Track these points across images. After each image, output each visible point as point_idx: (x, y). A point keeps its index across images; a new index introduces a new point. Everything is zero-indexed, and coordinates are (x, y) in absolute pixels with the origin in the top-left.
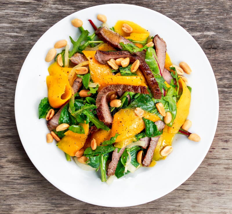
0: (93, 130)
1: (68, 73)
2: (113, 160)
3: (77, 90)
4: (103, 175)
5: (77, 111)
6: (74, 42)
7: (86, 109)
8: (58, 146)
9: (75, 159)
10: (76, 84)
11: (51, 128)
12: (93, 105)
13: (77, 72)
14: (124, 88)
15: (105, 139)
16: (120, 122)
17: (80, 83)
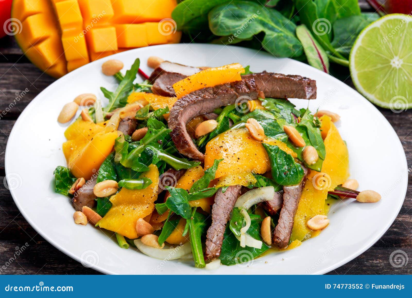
1: (104, 126)
2: (213, 221)
3: (127, 132)
4: (198, 253)
5: (133, 151)
6: (111, 93)
7: (150, 142)
8: (98, 225)
9: (136, 242)
10: (125, 124)
11: (81, 203)
12: (164, 129)
13: (122, 116)
14: (215, 91)
15: (193, 181)
16: (220, 147)
17: (131, 120)
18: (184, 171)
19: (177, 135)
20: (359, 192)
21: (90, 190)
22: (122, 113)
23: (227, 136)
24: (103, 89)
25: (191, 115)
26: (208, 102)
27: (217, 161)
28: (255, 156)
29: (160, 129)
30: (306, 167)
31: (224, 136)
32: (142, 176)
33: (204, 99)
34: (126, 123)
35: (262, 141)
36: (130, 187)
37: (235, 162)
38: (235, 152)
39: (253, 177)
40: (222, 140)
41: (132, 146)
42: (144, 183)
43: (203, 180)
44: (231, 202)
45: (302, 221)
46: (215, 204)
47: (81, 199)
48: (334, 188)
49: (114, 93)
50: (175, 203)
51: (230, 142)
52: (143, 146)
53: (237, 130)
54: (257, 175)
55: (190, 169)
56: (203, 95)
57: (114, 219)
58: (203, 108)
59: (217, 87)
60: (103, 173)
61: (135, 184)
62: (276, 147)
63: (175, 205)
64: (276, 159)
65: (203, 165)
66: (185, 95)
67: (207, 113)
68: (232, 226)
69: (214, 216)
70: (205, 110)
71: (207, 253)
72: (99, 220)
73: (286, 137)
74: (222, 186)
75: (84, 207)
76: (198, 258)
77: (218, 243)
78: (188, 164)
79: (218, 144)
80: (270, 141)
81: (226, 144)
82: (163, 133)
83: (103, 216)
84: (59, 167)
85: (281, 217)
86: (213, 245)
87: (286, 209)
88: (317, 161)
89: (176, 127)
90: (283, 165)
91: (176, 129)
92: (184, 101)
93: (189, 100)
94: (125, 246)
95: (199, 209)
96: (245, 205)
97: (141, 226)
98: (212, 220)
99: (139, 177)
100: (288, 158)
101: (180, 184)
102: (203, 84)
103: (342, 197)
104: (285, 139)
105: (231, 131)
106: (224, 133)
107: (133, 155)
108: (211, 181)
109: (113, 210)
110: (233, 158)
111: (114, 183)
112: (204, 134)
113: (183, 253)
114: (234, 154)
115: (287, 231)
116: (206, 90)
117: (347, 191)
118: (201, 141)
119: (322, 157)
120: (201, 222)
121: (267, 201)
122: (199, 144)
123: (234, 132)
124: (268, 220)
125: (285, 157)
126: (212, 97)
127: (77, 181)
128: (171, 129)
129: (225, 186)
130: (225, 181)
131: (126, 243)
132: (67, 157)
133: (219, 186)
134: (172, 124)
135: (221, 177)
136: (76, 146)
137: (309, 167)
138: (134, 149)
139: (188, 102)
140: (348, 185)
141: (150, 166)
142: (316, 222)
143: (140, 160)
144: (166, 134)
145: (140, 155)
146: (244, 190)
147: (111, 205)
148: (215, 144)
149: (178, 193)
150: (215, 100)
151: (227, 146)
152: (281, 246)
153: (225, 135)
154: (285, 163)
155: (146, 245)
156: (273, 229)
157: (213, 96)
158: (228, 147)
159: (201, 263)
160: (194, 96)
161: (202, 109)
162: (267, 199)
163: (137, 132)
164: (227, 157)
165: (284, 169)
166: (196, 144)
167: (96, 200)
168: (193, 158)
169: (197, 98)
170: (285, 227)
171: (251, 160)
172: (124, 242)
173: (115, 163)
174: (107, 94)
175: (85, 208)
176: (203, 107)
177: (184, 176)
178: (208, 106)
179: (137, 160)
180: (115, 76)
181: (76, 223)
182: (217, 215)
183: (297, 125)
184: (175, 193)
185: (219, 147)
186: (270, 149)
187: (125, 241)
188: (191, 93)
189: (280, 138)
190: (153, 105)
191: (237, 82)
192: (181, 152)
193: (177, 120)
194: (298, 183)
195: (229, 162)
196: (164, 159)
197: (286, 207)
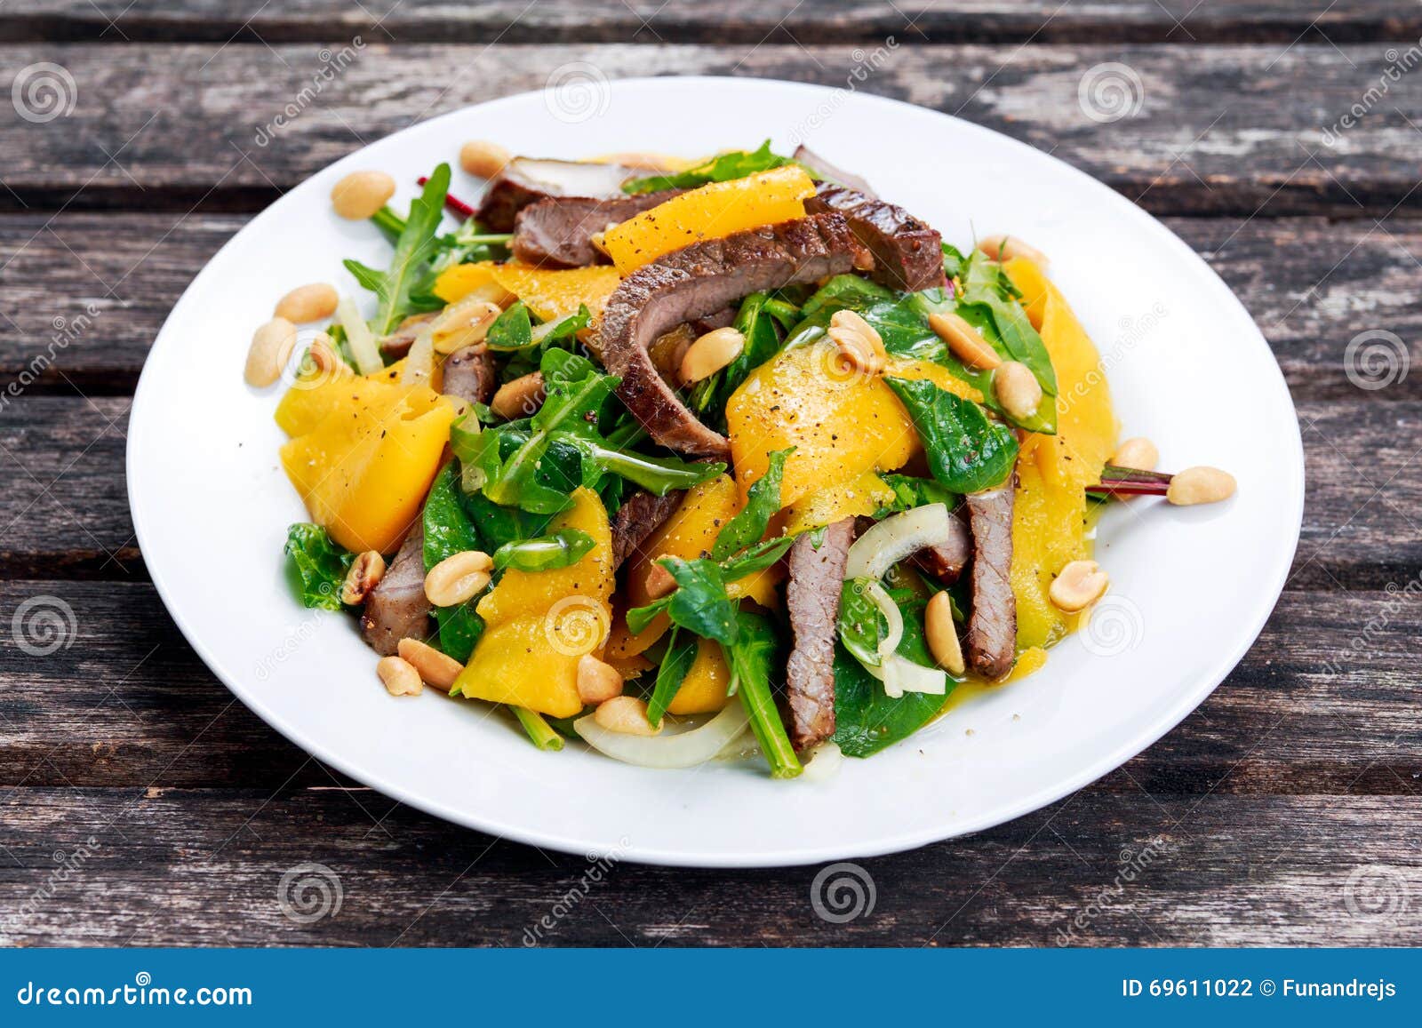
0: (634, 524)
1: (393, 380)
2: (798, 634)
3: (475, 394)
4: (775, 738)
5: (517, 456)
6: (379, 274)
7: (562, 420)
8: (460, 690)
9: (580, 726)
10: (462, 373)
11: (389, 629)
12: (597, 378)
13: (443, 346)
14: (729, 253)
15: (716, 523)
16: (772, 410)
17: (479, 356)
18: (680, 496)
19: (638, 391)
20: (1171, 476)
21: (410, 587)
22: (441, 336)
23: (783, 374)
24: (352, 266)
25: (660, 324)
26: (707, 285)
27: (780, 456)
28: (875, 420)
29: (584, 379)
30: (1011, 425)
31: (775, 374)
32: (557, 525)
33: (698, 279)
34: (466, 367)
35: (881, 372)
36: (530, 564)
37: (826, 450)
38: (821, 420)
39: (882, 482)
40: (771, 386)
41: (508, 440)
42: (569, 549)
43: (746, 519)
44: (837, 569)
45: (1033, 589)
46: (793, 583)
47: (388, 616)
48: (1099, 474)
49: (388, 272)
50: (695, 607)
51: (795, 390)
52: (542, 434)
53: (805, 350)
54: (891, 476)
55: (698, 486)
56: (692, 266)
57: (504, 668)
58: (695, 302)
59: (735, 240)
60: (435, 530)
61: (542, 554)
62: (928, 383)
63: (695, 614)
64: (933, 419)
65: (731, 471)
66: (642, 267)
67: (705, 314)
68: (848, 637)
69: (797, 619)
70: (702, 307)
71: (801, 731)
72: (456, 676)
73: (942, 347)
74: (807, 527)
75: (402, 641)
76: (777, 749)
77: (824, 696)
78: (687, 474)
79: (761, 400)
80: (901, 368)
81: (786, 397)
82: (594, 389)
83: (464, 662)
84: (299, 528)
85: (979, 588)
86: (812, 704)
87: (987, 563)
88: (1039, 406)
89: (630, 368)
90: (957, 434)
91: (633, 376)
92: (641, 284)
93: (652, 282)
94: (552, 743)
95: (747, 604)
96: (870, 568)
97: (592, 676)
98: (794, 632)
99: (548, 529)
100: (964, 410)
101: (678, 538)
102: (693, 233)
103: (1121, 497)
104: (941, 353)
105: (789, 357)
106: (768, 363)
107: (516, 468)
108: (771, 519)
109: (492, 639)
110: (817, 438)
111: (480, 558)
112: (709, 373)
113: (727, 740)
114: (818, 425)
115: (1005, 627)
116: (699, 250)
117: (1134, 477)
118: (705, 398)
119: (1049, 390)
120: (758, 638)
121: (931, 548)
122: (702, 407)
123: (798, 356)
124: (942, 602)
125: (956, 410)
126: (721, 271)
127: (358, 562)
128: (617, 374)
129: (816, 529)
130: (811, 510)
131: (556, 736)
132: (305, 493)
133: (799, 527)
134: (616, 360)
135: (797, 503)
136: (324, 454)
137: (1020, 423)
138: (517, 448)
139: (651, 289)
140: (1133, 460)
141: (575, 494)
142: (1074, 583)
143: (543, 480)
144: (604, 390)
145: (538, 464)
146: (862, 525)
147: (482, 627)
148: (754, 403)
149: (697, 573)
150: (730, 279)
151: (790, 404)
152: (992, 674)
153: (774, 370)
154: (961, 426)
155: (613, 732)
156: (963, 628)
157: (724, 268)
158: (796, 407)
159: (789, 765)
160: (666, 269)
161: (692, 304)
162: (931, 542)
163: (508, 393)
164: (802, 438)
165: (961, 446)
166: (691, 405)
167: (434, 614)
168: (697, 452)
169: (675, 274)
170: (996, 619)
171: (867, 436)
172: (548, 734)
173: (465, 494)
174: (367, 279)
175: (407, 643)
176: (693, 300)
177: (685, 509)
178: (710, 296)
179: (534, 480)
180: (375, 219)
181: (393, 695)
182: (806, 614)
183: (956, 304)
184: (691, 579)
185: (768, 411)
186: (912, 394)
187: (549, 727)
188: (659, 261)
189: (925, 352)
190: (533, 302)
191: (793, 223)
192: (662, 440)
193: (627, 346)
194: (1003, 480)
195: (812, 451)
196: (616, 468)
197: (986, 555)
